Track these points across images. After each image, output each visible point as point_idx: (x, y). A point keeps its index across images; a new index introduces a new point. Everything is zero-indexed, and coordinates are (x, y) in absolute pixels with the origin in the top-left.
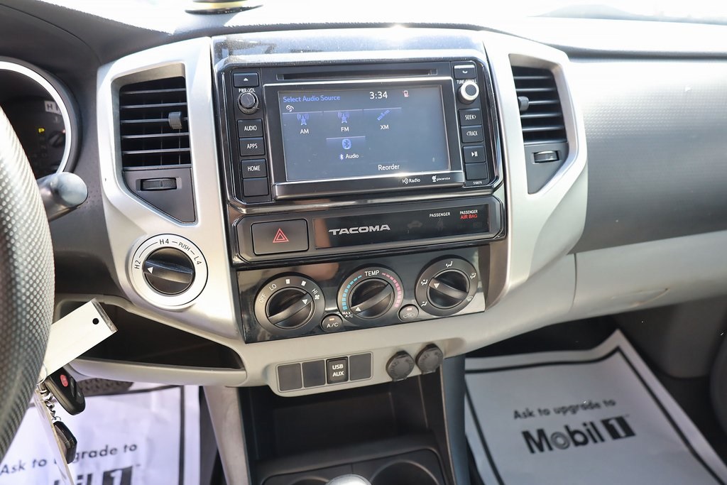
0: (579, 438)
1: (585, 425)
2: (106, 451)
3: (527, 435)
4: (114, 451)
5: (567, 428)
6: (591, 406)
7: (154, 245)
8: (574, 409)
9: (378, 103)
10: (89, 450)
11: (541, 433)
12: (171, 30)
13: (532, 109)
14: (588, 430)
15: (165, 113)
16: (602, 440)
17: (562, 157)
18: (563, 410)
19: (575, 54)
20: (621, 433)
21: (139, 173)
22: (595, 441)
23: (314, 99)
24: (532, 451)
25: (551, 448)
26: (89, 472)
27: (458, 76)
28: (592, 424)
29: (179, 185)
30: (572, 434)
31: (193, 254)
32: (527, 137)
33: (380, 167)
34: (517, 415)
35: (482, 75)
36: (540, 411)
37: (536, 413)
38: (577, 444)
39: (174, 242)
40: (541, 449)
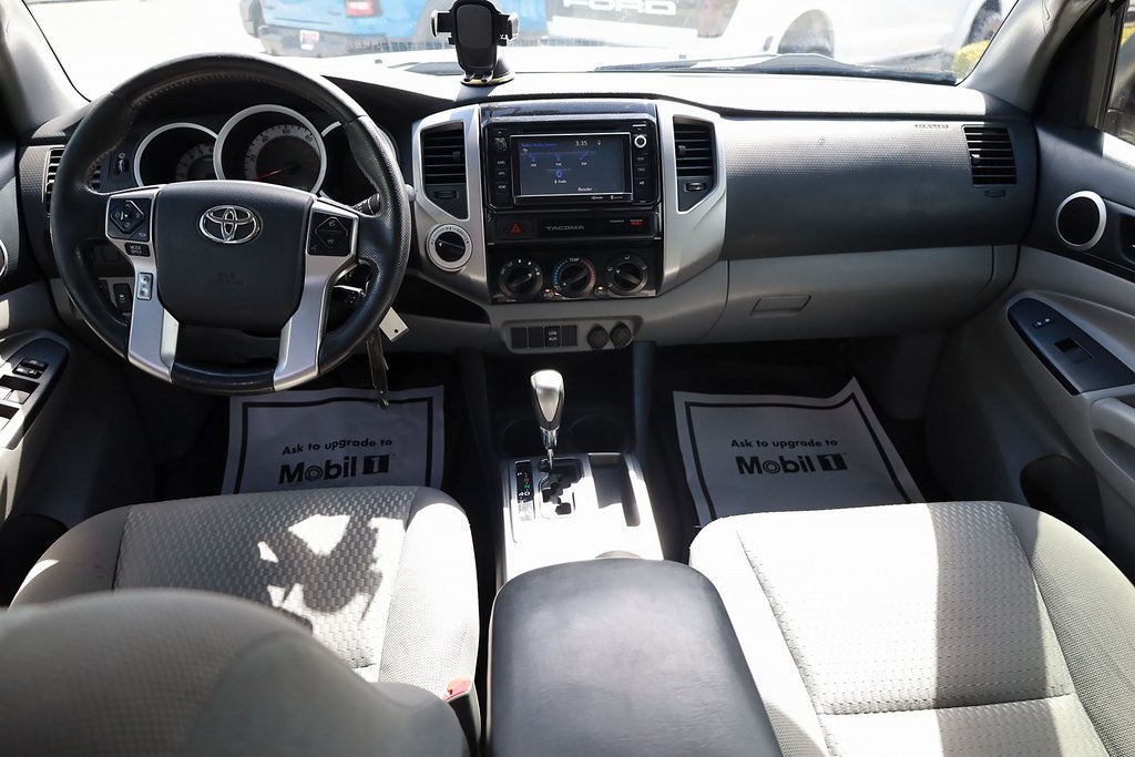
0: (791, 467)
1: (800, 457)
2: (366, 443)
3: (740, 460)
4: (373, 444)
5: (781, 458)
6: (812, 443)
7: (444, 229)
8: (793, 445)
9: (580, 148)
10: (353, 440)
11: (755, 460)
12: (453, 97)
13: (688, 154)
14: (802, 462)
15: (450, 151)
16: (813, 470)
17: (709, 186)
18: (783, 444)
19: (728, 113)
20: (834, 465)
21: (435, 187)
22: (805, 470)
23: (540, 145)
24: (742, 472)
25: (760, 471)
26: (354, 455)
27: (635, 132)
28: (808, 458)
29: (458, 197)
30: (784, 463)
31: (465, 236)
32: (680, 173)
33: (580, 189)
34: (734, 443)
35: (652, 130)
36: (758, 442)
37: (754, 444)
38: (786, 470)
39: (454, 229)
40: (751, 471)
